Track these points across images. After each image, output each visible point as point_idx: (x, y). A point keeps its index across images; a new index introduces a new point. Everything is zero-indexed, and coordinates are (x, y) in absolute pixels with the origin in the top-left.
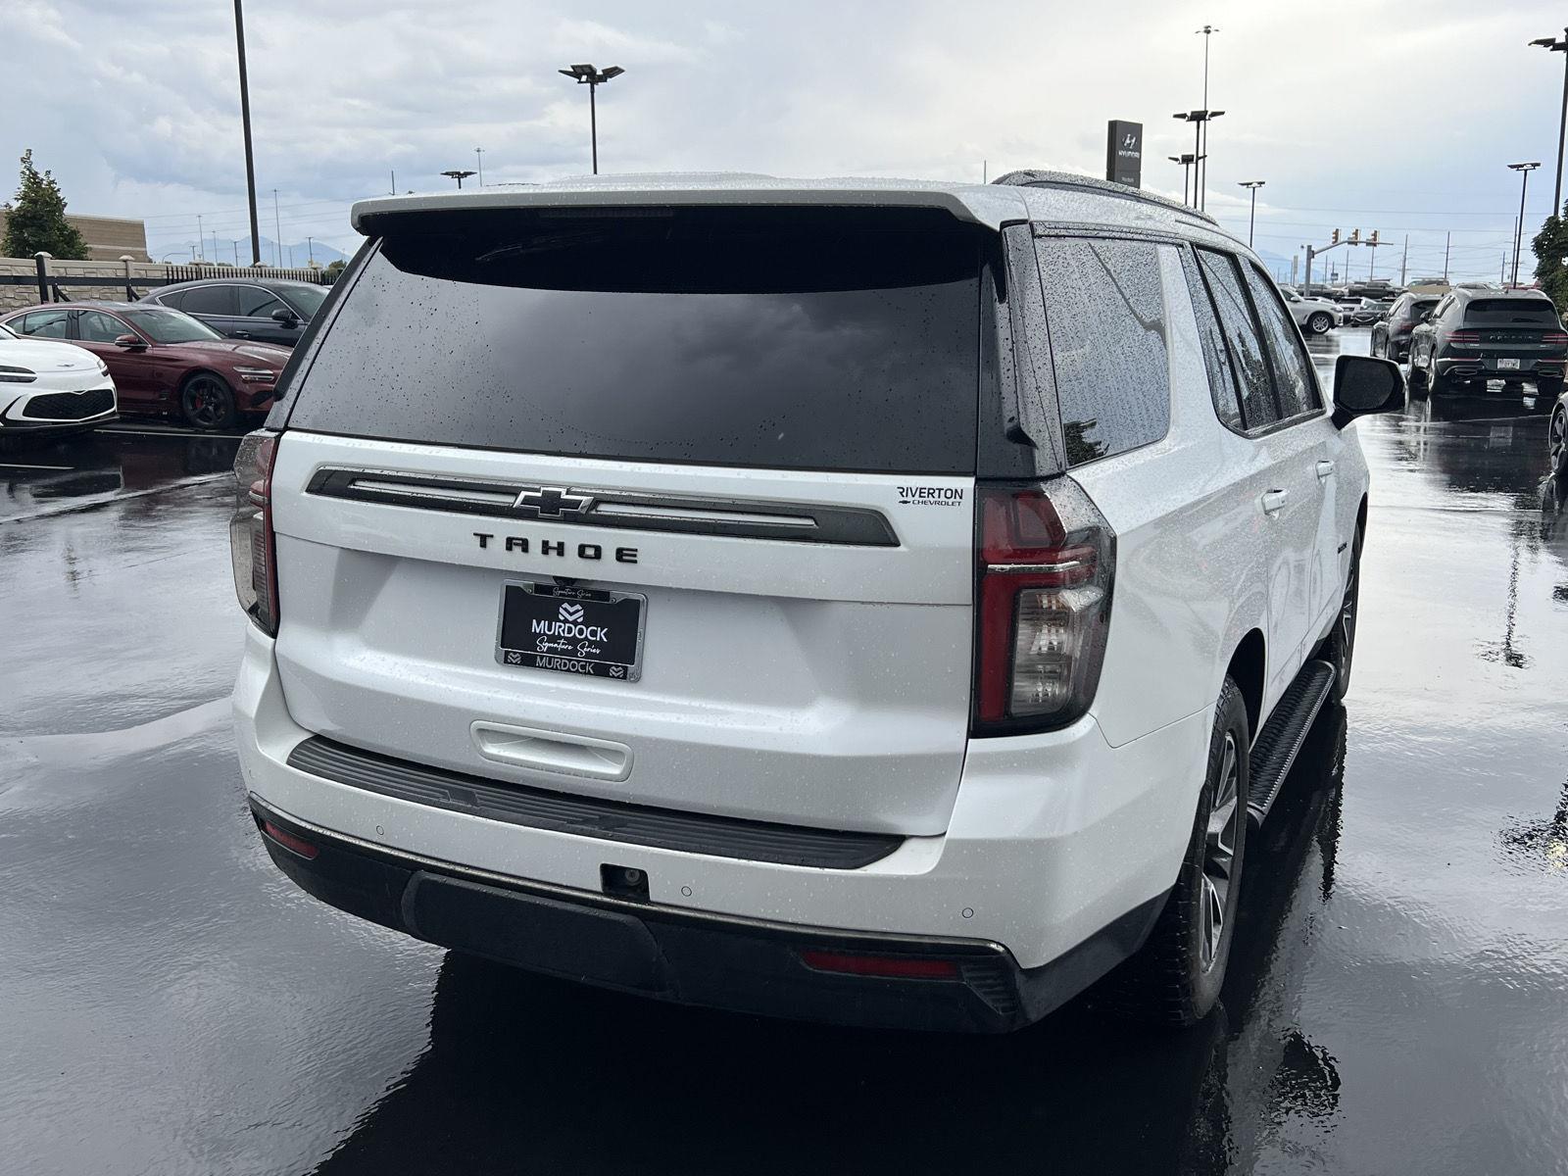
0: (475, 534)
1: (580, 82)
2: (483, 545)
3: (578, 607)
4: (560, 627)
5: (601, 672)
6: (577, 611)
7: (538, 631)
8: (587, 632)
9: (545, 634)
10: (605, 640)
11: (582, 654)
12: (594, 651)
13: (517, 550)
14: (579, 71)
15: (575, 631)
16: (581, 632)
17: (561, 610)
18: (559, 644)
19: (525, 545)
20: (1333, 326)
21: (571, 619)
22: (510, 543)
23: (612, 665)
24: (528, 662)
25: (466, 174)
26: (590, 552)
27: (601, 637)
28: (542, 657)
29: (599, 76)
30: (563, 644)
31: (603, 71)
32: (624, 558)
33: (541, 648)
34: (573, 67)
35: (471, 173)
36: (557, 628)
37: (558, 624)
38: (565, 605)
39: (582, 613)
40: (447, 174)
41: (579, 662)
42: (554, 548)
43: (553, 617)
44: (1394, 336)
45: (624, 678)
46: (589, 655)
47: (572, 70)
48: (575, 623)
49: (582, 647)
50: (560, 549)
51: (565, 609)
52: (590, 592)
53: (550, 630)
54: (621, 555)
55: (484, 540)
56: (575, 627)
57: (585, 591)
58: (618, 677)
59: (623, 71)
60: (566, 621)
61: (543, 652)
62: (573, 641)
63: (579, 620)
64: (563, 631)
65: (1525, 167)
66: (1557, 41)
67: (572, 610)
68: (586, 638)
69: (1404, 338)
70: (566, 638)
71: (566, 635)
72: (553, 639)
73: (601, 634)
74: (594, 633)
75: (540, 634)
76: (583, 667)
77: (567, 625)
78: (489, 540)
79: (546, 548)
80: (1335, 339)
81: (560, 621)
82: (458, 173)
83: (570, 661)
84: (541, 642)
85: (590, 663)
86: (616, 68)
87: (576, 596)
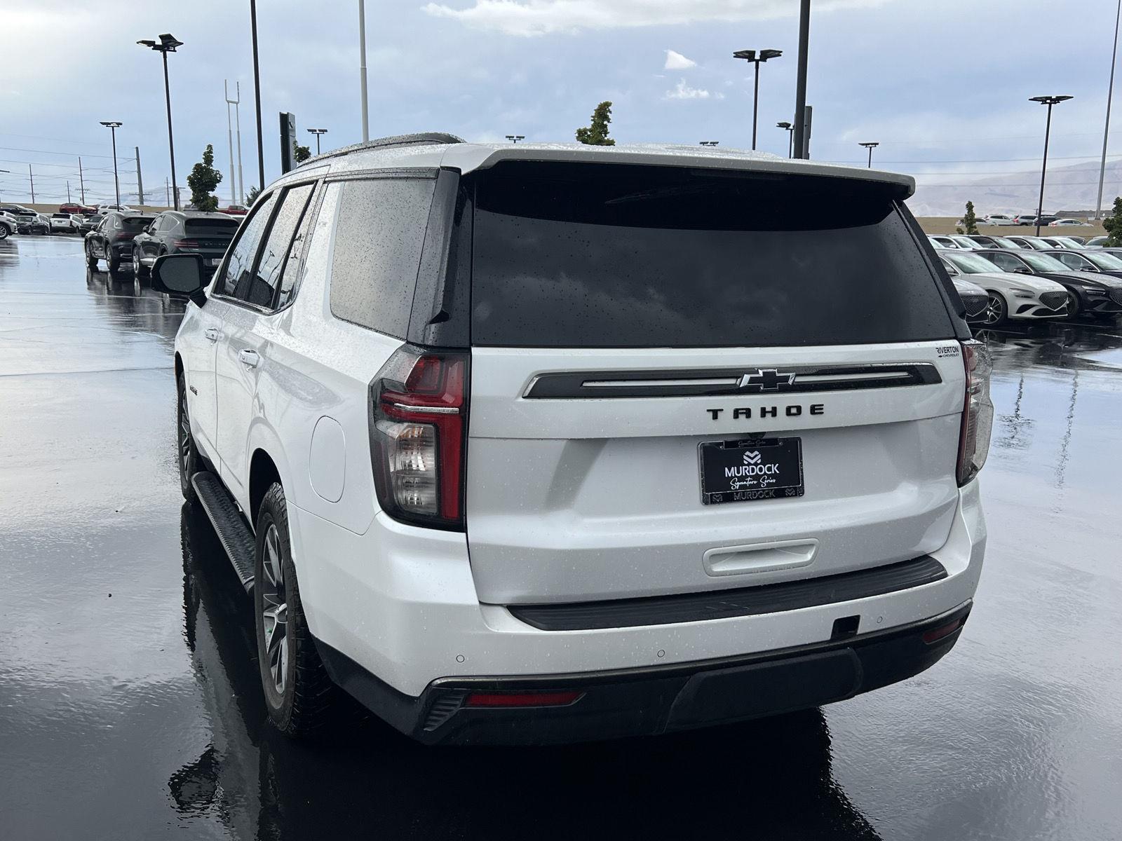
0: (708, 411)
2: (715, 417)
3: (756, 453)
4: (746, 469)
5: (779, 494)
6: (756, 456)
7: (730, 475)
8: (765, 469)
9: (735, 476)
10: (778, 472)
11: (764, 485)
12: (772, 481)
13: (742, 417)
15: (757, 470)
16: (761, 470)
17: (745, 457)
18: (747, 481)
19: (748, 413)
20: (10, 233)
21: (752, 462)
22: (737, 413)
23: (786, 489)
24: (729, 498)
26: (794, 411)
27: (775, 471)
28: (737, 493)
30: (750, 481)
32: (816, 411)
33: (734, 487)
36: (744, 471)
37: (744, 467)
38: (747, 453)
39: (759, 456)
41: (764, 491)
42: (769, 412)
43: (739, 463)
44: (114, 242)
45: (796, 495)
46: (768, 484)
48: (756, 464)
49: (763, 480)
50: (774, 412)
51: (748, 456)
52: (765, 440)
53: (738, 473)
54: (815, 410)
55: (715, 414)
56: (756, 467)
57: (761, 441)
58: (792, 496)
60: (749, 464)
61: (736, 489)
62: (757, 477)
63: (759, 462)
64: (749, 472)
65: (112, 125)
66: (156, 44)
67: (752, 455)
68: (765, 474)
69: (122, 243)
70: (751, 476)
71: (751, 474)
72: (742, 478)
73: (775, 469)
74: (769, 469)
75: (732, 477)
76: (768, 494)
77: (750, 467)
78: (719, 413)
79: (764, 412)
80: (14, 242)
81: (745, 465)
83: (758, 491)
84: (733, 483)
85: (772, 490)
87: (755, 445)
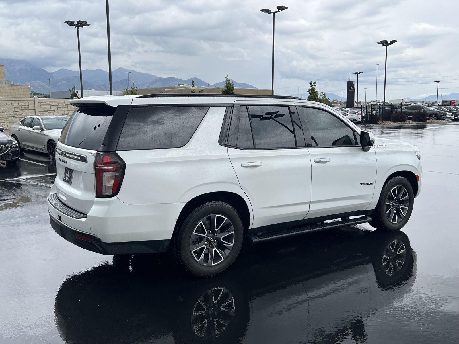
1: (383, 46)
14: (383, 42)
25: (360, 73)
29: (389, 43)
31: (390, 42)
34: (380, 41)
35: (361, 73)
40: (354, 73)
47: (380, 42)
59: (397, 41)
82: (358, 73)
86: (394, 40)
